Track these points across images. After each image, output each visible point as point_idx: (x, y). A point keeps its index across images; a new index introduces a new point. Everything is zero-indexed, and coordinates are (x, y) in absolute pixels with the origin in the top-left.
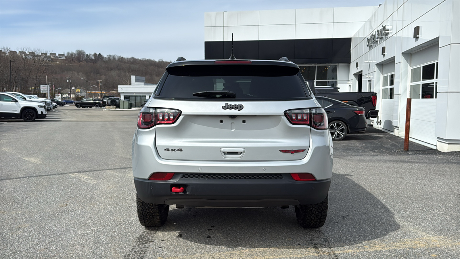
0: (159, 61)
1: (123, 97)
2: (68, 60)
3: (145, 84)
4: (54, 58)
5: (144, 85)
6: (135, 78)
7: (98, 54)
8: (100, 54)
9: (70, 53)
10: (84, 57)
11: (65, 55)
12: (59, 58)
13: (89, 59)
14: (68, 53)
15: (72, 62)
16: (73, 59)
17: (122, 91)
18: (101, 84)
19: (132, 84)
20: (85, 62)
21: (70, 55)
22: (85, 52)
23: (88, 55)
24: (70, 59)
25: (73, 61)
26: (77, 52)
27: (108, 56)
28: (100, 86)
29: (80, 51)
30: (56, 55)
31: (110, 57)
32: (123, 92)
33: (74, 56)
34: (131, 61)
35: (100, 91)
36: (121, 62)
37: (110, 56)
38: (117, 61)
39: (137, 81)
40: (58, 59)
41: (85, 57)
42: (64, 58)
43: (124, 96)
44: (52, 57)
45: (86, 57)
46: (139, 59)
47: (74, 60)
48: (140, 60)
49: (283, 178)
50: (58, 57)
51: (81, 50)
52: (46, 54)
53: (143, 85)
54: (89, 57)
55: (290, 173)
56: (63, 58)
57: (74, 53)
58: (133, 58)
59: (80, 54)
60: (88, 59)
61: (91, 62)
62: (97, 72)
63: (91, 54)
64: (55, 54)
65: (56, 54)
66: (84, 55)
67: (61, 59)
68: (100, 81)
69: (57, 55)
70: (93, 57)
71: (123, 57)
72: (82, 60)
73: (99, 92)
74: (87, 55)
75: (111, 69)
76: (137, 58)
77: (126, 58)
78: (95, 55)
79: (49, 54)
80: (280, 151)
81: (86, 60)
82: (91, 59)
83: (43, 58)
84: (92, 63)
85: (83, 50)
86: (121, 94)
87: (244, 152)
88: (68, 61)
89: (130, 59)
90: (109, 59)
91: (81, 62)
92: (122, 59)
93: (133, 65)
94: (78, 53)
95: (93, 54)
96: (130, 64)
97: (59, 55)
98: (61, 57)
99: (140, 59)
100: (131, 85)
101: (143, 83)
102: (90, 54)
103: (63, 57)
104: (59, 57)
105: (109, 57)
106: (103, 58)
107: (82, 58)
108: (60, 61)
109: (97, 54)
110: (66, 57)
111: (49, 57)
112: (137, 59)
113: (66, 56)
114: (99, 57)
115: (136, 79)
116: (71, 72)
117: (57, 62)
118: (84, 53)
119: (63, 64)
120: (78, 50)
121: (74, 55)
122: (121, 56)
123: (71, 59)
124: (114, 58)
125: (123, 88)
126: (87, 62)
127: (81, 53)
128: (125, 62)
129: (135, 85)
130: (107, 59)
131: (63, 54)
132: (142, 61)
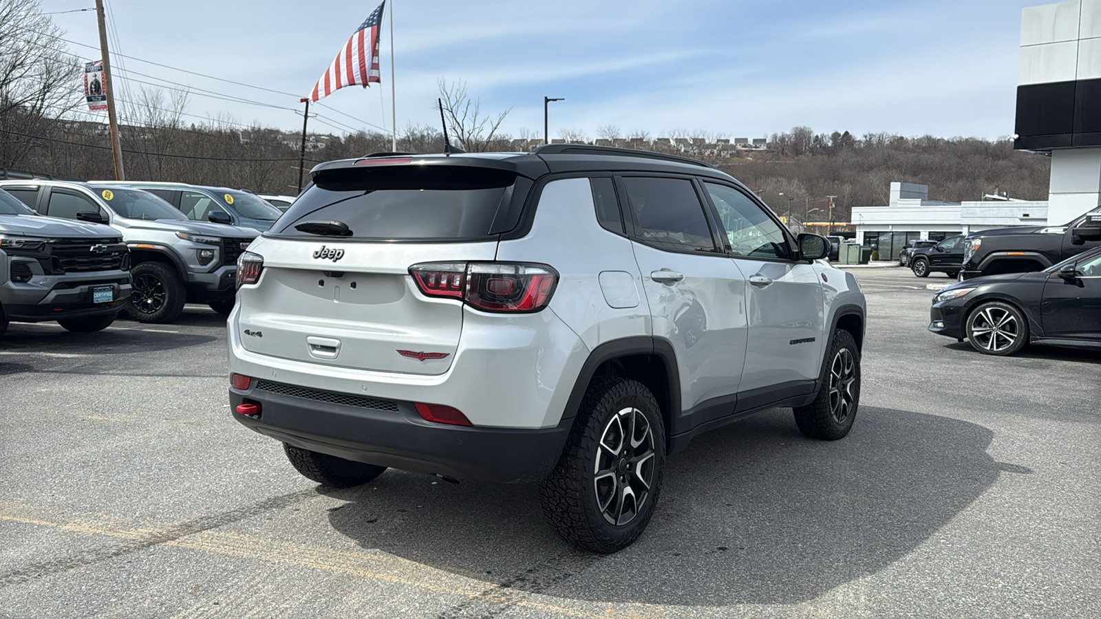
0: (1000, 143)
1: (862, 234)
2: (773, 152)
3: (924, 202)
4: (744, 149)
5: (922, 205)
6: (899, 189)
7: (842, 134)
8: (847, 133)
9: (779, 135)
10: (809, 144)
11: (767, 142)
12: (754, 149)
13: (821, 147)
14: (775, 136)
15: (780, 155)
16: (783, 149)
17: (860, 221)
18: (834, 206)
19: (890, 204)
20: (810, 155)
21: (777, 140)
22: (812, 132)
23: (820, 137)
24: (777, 148)
25: (783, 154)
26: (794, 132)
27: (866, 137)
28: (832, 209)
29: (801, 130)
30: (747, 142)
31: (870, 139)
32: (862, 223)
33: (787, 142)
34: (924, 145)
35: (830, 222)
36: (896, 149)
37: (871, 135)
38: (888, 147)
39: (904, 194)
40: (752, 151)
41: (812, 141)
42: (765, 148)
43: (865, 232)
44: (739, 147)
45: (814, 142)
46: (943, 140)
47: (786, 151)
48: (948, 142)
49: (398, 410)
50: (751, 146)
51: (804, 127)
52: (728, 141)
53: (920, 206)
54: (820, 142)
55: (413, 403)
56: (763, 148)
57: (788, 136)
58: (929, 139)
59: (802, 135)
60: (818, 146)
61: (822, 154)
62: (835, 176)
63: (825, 134)
64: (747, 139)
65: (749, 140)
66: (810, 138)
67: (758, 151)
68: (831, 197)
69: (750, 142)
70: (831, 141)
71: (902, 138)
72: (804, 149)
73: (828, 224)
74: (817, 136)
75: (871, 168)
76: (939, 138)
77: (910, 139)
78: (836, 135)
79: (732, 142)
80: (398, 351)
81: (812, 150)
82: (825, 148)
83: (720, 151)
84: (825, 157)
85: (807, 126)
86: (857, 227)
87: (339, 347)
88: (771, 154)
89: (920, 140)
90: (869, 143)
91: (801, 154)
92: (899, 143)
93: (926, 156)
94: (796, 135)
95: (830, 135)
96: (919, 152)
97: (755, 141)
98: (758, 146)
99: (946, 139)
100: (888, 205)
101: (919, 201)
102: (823, 136)
103: (763, 145)
104: (754, 146)
105: (868, 139)
106: (854, 141)
107: (804, 144)
108: (755, 155)
109: (839, 135)
110: (769, 146)
111: (733, 147)
112: (939, 140)
113: (769, 143)
114: (843, 141)
115: (901, 191)
116: (774, 179)
117: (749, 158)
118: (810, 133)
119: (759, 161)
120: (797, 128)
121: (787, 140)
122: (899, 136)
123: (780, 149)
124: (879, 140)
125: (862, 214)
126: (814, 154)
127: (804, 135)
128: (907, 150)
129: (899, 206)
130: (862, 145)
131: (762, 138)
132: (953, 143)
